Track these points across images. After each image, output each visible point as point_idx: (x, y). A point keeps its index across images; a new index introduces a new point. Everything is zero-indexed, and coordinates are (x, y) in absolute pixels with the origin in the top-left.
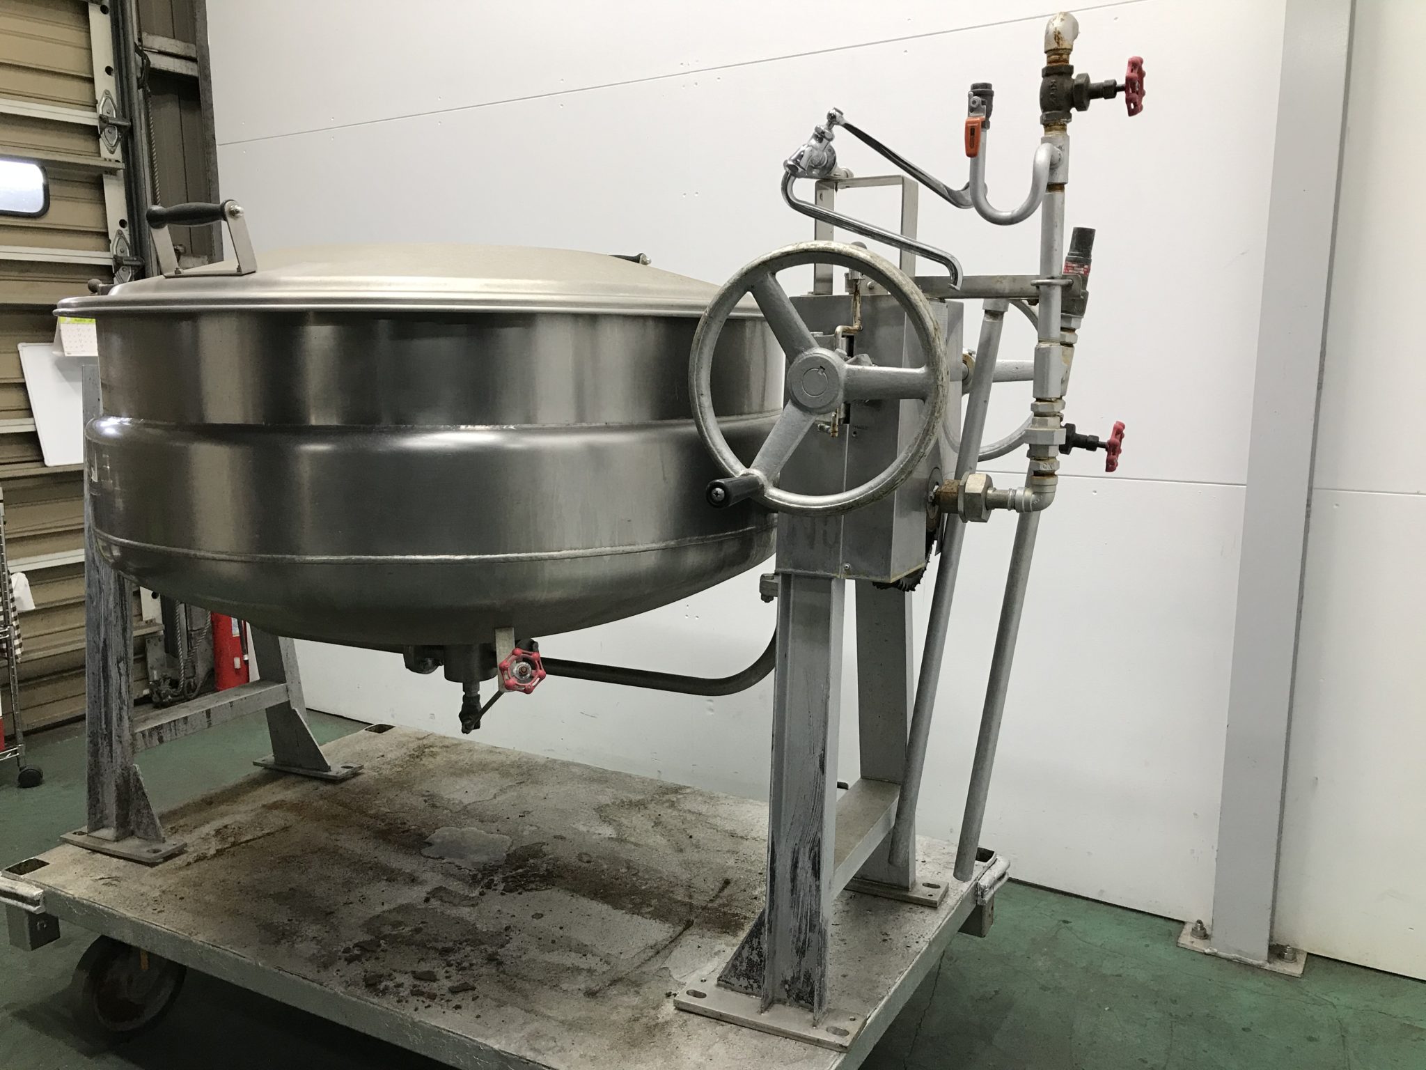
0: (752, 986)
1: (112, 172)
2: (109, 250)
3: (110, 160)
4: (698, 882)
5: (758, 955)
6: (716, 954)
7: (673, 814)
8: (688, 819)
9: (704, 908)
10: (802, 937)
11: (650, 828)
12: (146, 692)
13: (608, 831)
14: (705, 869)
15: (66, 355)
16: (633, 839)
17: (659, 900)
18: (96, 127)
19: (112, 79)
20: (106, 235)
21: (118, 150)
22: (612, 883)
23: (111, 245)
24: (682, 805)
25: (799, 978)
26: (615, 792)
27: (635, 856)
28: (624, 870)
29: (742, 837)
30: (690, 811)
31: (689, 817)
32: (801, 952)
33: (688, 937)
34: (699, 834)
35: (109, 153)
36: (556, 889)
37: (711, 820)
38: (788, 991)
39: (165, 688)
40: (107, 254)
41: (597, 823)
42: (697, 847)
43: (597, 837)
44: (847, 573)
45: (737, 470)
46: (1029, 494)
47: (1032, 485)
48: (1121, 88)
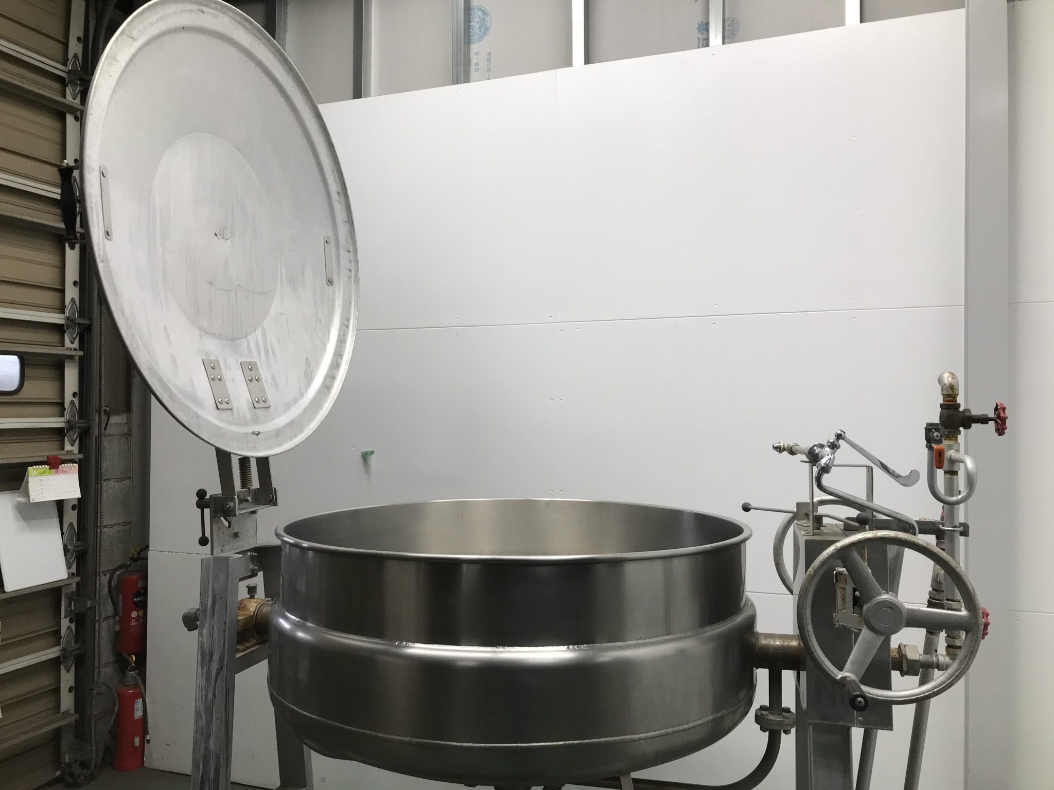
1: (71, 357)
2: (63, 416)
3: (71, 349)
12: (58, 773)
15: (31, 502)
18: (64, 325)
19: (77, 290)
20: (61, 404)
21: (77, 341)
23: (65, 412)
35: (71, 344)
39: (77, 770)
40: (62, 419)
44: (861, 724)
45: (836, 674)
46: (947, 659)
47: (948, 654)
48: (992, 419)
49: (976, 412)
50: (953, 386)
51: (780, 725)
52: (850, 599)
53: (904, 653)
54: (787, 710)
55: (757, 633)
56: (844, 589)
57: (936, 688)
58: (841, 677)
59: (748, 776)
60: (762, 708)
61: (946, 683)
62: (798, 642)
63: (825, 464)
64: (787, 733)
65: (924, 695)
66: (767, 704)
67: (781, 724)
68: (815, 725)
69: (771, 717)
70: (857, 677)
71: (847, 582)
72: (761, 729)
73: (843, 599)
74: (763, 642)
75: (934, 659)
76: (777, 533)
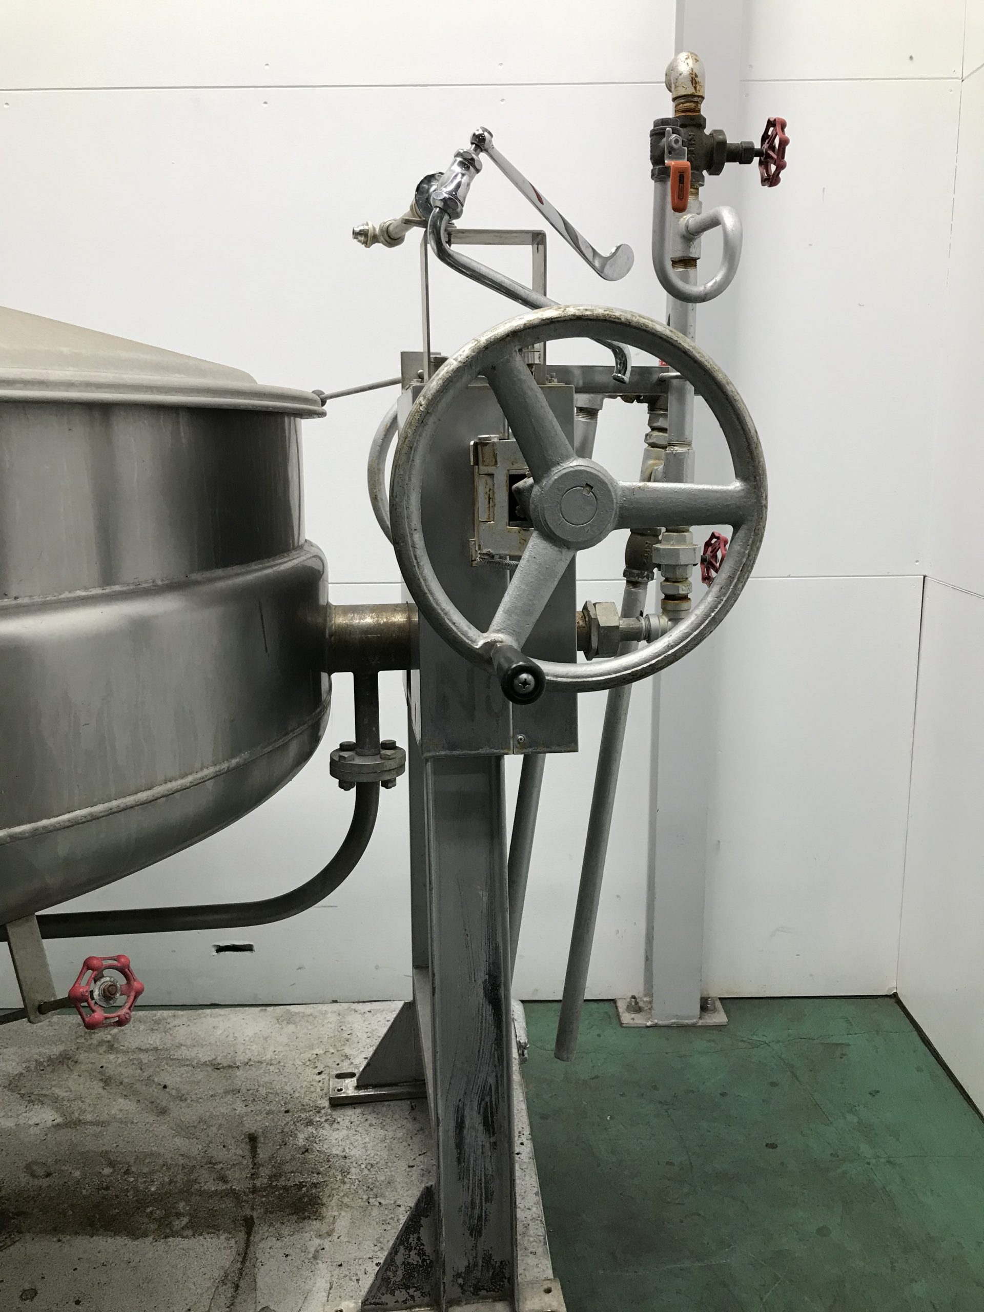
0: (412, 1297)
4: (218, 1153)
5: (419, 1254)
6: (315, 1257)
7: (120, 1060)
8: (145, 1061)
9: (254, 1190)
10: (477, 1212)
11: (101, 1090)
13: (47, 1116)
14: (214, 1129)
16: (89, 1117)
17: (188, 1201)
22: (104, 1198)
24: (126, 1044)
25: (476, 1265)
26: (20, 1052)
27: (107, 1142)
28: (107, 1171)
29: (230, 1067)
30: (140, 1049)
31: (144, 1057)
32: (476, 1231)
33: (261, 1245)
34: (172, 1077)
36: (28, 1236)
37: (178, 1054)
38: (461, 1286)
41: (23, 1109)
42: (182, 1098)
43: (37, 1130)
44: (520, 747)
45: (474, 637)
46: (664, 621)
47: (665, 611)
48: (758, 153)
49: (732, 139)
50: (696, 76)
51: (376, 772)
52: (502, 497)
53: (593, 617)
54: (391, 745)
55: (328, 605)
56: (491, 475)
57: (673, 647)
58: (485, 644)
59: (318, 876)
60: (344, 747)
61: (692, 636)
62: (405, 615)
63: (450, 193)
64: (389, 785)
65: (648, 664)
66: (352, 738)
67: (377, 770)
68: (436, 760)
69: (358, 761)
70: (517, 640)
71: (496, 461)
72: (341, 786)
73: (489, 498)
74: (340, 620)
75: (643, 622)
76: (374, 441)
